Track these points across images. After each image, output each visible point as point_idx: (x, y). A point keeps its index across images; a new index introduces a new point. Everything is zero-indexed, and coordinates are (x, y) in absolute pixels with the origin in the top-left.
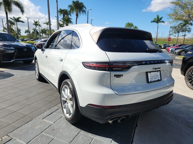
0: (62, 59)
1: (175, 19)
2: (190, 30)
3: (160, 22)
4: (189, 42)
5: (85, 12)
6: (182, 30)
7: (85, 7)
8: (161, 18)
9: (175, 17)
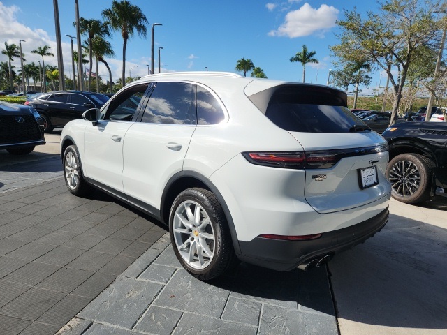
0: (179, 144)
1: (345, 56)
2: (368, 79)
3: (309, 61)
4: (365, 104)
5: (145, 30)
6: (353, 80)
7: (145, 18)
8: (311, 54)
9: (344, 52)
